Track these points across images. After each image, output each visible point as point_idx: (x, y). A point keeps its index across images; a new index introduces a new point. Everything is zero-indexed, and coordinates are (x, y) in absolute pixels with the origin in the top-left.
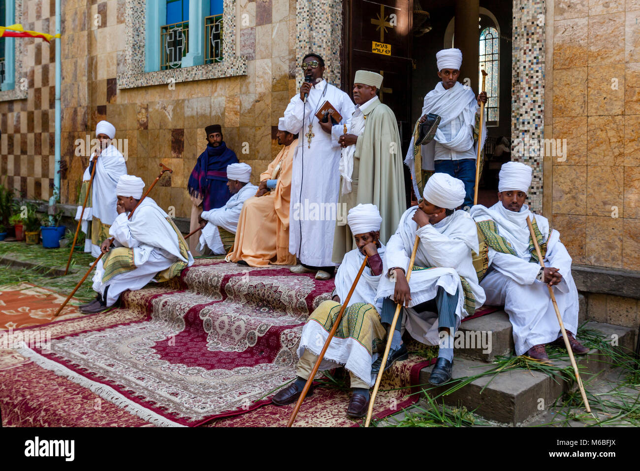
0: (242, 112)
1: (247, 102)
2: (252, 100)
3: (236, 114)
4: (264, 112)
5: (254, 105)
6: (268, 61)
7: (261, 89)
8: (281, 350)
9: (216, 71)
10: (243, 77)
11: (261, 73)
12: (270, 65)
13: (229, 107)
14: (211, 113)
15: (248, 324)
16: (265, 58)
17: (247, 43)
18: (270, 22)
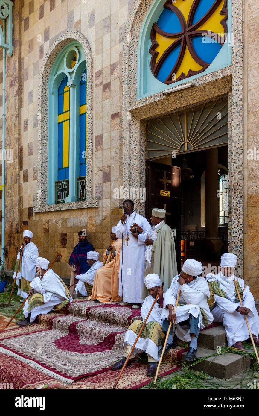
0: (96, 225)
1: (98, 220)
2: (101, 219)
3: (93, 226)
4: (107, 225)
5: (102, 222)
6: (109, 200)
7: (105, 214)
8: (116, 344)
9: (83, 205)
10: (97, 208)
11: (105, 206)
12: (110, 202)
13: (89, 223)
14: (80, 225)
15: (100, 331)
16: (107, 199)
17: (98, 191)
18: (110, 181)
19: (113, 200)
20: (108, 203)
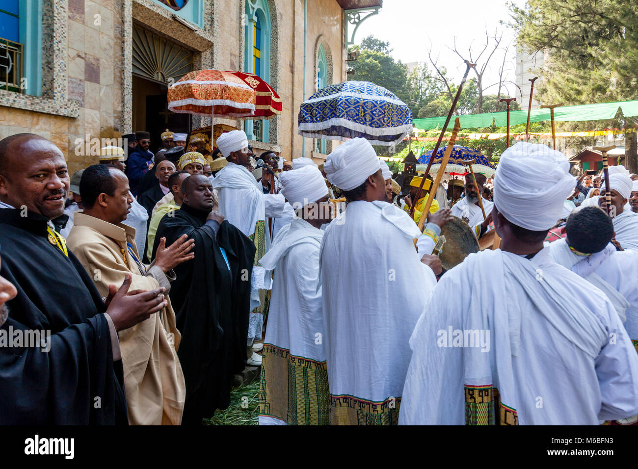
0: (70, 149)
6: (96, 112)
9: (45, 106)
10: (72, 119)
11: (90, 120)
12: (98, 116)
16: (94, 109)
17: (76, 91)
18: (98, 83)
19: (104, 114)
20: (96, 116)
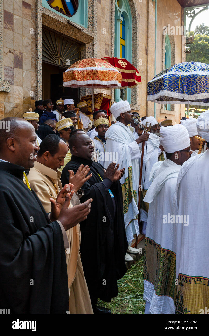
0: (5, 112)
1: (9, 107)
2: (12, 106)
3: (2, 113)
4: (19, 113)
5: (13, 109)
6: (21, 88)
7: (17, 101)
10: (6, 93)
11: (17, 93)
16: (19, 86)
17: (8, 75)
18: (22, 68)
19: (26, 89)
20: (21, 90)
